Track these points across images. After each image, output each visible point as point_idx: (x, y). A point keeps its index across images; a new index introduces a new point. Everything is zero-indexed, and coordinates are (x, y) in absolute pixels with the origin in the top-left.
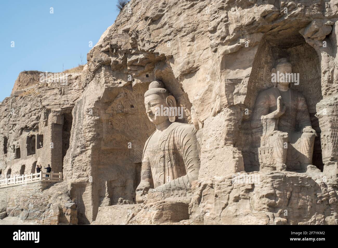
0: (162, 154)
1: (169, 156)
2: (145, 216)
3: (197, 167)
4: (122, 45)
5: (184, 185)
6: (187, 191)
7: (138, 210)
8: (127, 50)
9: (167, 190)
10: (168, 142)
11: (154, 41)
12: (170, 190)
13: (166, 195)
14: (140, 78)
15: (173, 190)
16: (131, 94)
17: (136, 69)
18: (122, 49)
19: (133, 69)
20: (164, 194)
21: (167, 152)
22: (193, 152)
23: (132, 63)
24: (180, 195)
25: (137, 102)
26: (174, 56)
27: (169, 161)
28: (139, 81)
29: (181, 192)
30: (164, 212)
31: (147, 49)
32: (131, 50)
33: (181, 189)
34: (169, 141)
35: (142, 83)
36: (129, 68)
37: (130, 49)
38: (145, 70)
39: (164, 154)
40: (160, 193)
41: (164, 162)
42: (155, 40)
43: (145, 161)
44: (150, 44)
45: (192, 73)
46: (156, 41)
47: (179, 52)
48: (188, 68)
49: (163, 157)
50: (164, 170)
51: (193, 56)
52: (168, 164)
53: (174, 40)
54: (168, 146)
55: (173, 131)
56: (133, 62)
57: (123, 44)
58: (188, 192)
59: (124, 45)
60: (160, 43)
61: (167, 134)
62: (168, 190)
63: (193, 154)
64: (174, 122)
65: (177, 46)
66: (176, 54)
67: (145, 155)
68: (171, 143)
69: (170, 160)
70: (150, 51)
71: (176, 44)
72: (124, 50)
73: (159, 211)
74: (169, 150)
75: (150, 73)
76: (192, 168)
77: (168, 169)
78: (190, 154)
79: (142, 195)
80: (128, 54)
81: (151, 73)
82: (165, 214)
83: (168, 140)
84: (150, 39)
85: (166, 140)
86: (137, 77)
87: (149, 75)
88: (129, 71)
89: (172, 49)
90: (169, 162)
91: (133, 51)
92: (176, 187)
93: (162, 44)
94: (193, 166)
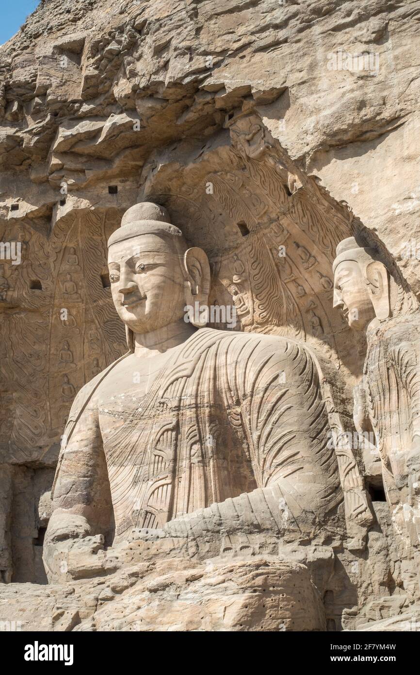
0: (169, 418)
1: (195, 427)
2: (156, 617)
3: (310, 459)
4: (50, 85)
5: (268, 515)
6: (278, 538)
7: (97, 599)
8: (65, 101)
9: (208, 531)
10: (196, 381)
11: (212, 48)
12: (218, 532)
13: (204, 548)
14: (89, 194)
15: (231, 532)
16: (42, 246)
17: (79, 166)
18: (49, 98)
19: (70, 164)
20: (197, 546)
21: (189, 413)
22: (294, 412)
23: (73, 146)
24: (257, 550)
25: (55, 274)
26: (293, 91)
27: (195, 443)
28: (84, 204)
29: (258, 539)
30: (269, 601)
31: (180, 75)
32: (77, 105)
33: (258, 528)
34: (199, 378)
35: (93, 208)
36: (55, 161)
37: (74, 102)
38: (110, 172)
39: (178, 422)
40: (182, 541)
41: (176, 446)
42: (219, 45)
43: (75, 449)
44: (191, 59)
45: (364, 141)
46: (219, 50)
47: (314, 78)
48: (357, 121)
49: (172, 430)
50: (174, 472)
51: (380, 86)
52: (189, 453)
53: (298, 41)
54: (194, 393)
55: (213, 350)
56: (76, 143)
57: (54, 85)
58: (281, 540)
59: (57, 87)
60: (233, 55)
61: (190, 358)
62: (210, 534)
63: (296, 419)
64: (203, 327)
65: (307, 60)
66: (303, 83)
67: (80, 431)
68: (206, 385)
69: (201, 441)
70: (187, 80)
71: (304, 55)
72: (55, 101)
73: (252, 597)
74: (197, 406)
75: (123, 181)
76: (293, 463)
77: (190, 468)
78: (284, 419)
79: (94, 552)
80: (64, 115)
81: (128, 183)
82: (272, 607)
83: (196, 374)
84: (194, 43)
85: (188, 376)
86: (77, 190)
87: (119, 188)
88: (52, 173)
89: (288, 68)
90: (196, 447)
91: (86, 108)
92: (242, 524)
93: (244, 57)
94: (296, 457)
